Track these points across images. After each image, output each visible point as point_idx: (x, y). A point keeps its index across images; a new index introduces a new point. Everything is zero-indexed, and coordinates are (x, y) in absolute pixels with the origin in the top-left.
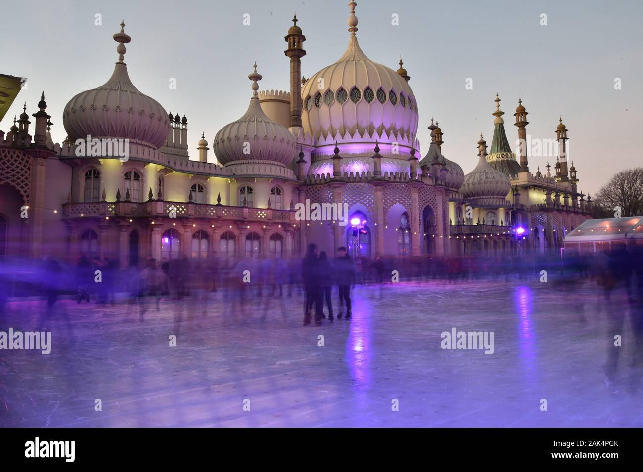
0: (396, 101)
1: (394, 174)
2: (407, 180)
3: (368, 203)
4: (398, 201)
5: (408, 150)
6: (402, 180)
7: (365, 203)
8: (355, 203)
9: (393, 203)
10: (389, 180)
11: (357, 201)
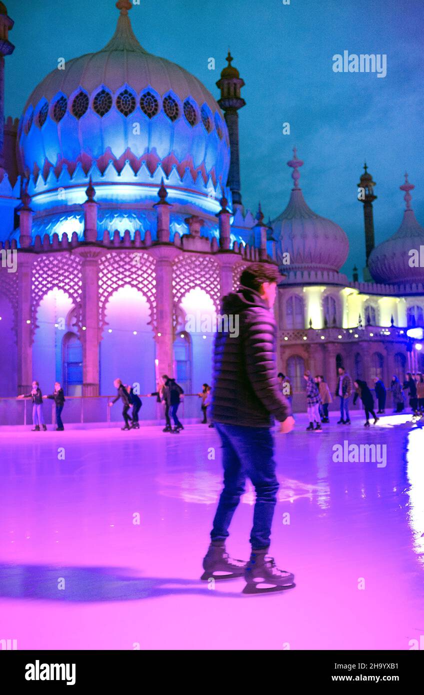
0: (156, 110)
1: (122, 235)
2: (149, 243)
3: (72, 287)
4: (129, 283)
5: (155, 192)
6: (138, 244)
7: (67, 287)
8: (51, 289)
9: (119, 286)
10: (112, 246)
11: (54, 285)
